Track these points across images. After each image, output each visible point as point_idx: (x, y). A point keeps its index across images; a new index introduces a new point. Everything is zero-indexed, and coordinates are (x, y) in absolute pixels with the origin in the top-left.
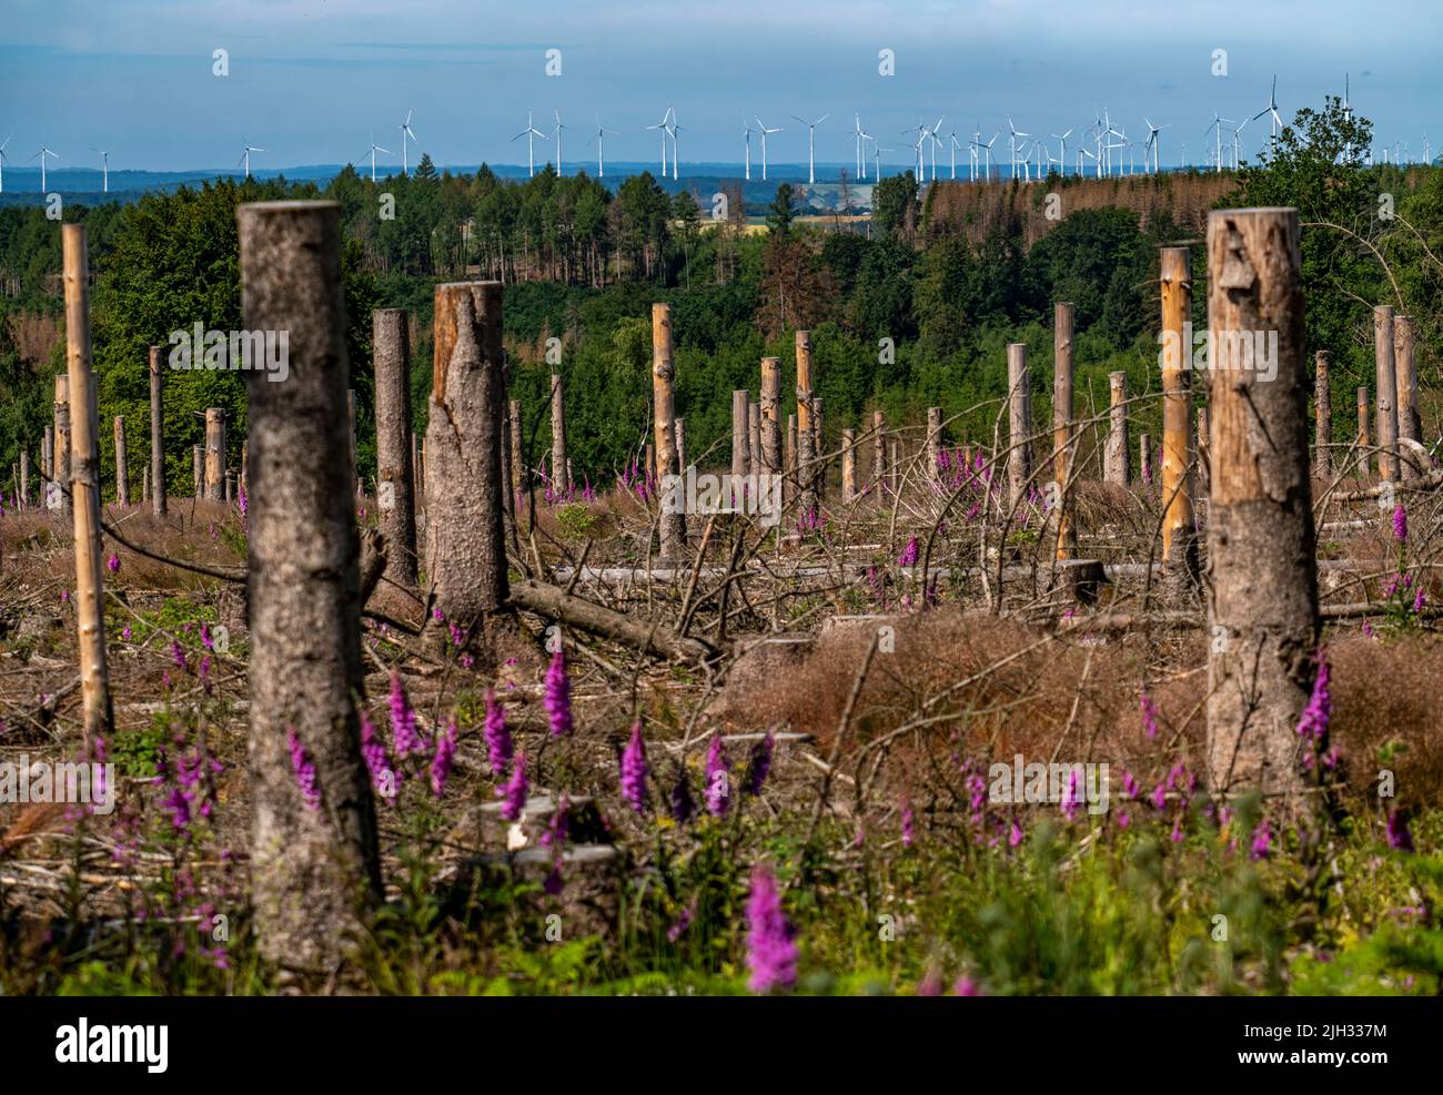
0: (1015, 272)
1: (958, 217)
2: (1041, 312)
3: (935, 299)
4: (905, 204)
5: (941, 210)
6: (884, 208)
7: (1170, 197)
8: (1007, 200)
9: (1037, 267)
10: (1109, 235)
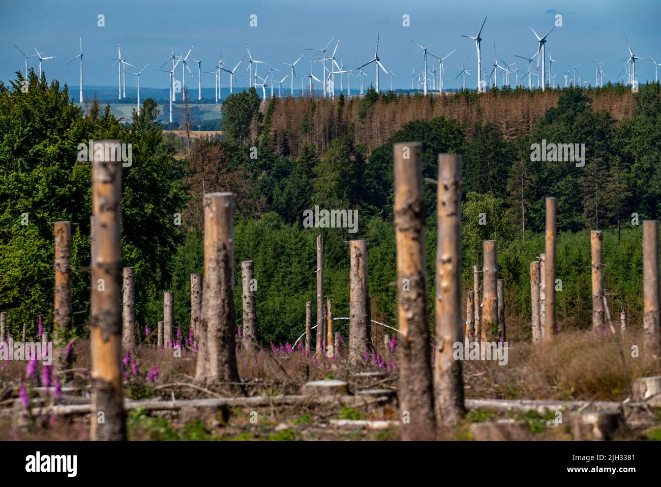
0: (358, 175)
1: (294, 128)
2: (380, 207)
3: (331, 195)
4: (250, 116)
5: (279, 122)
6: (232, 119)
7: (479, 111)
8: (336, 113)
9: (377, 170)
10: (440, 142)
